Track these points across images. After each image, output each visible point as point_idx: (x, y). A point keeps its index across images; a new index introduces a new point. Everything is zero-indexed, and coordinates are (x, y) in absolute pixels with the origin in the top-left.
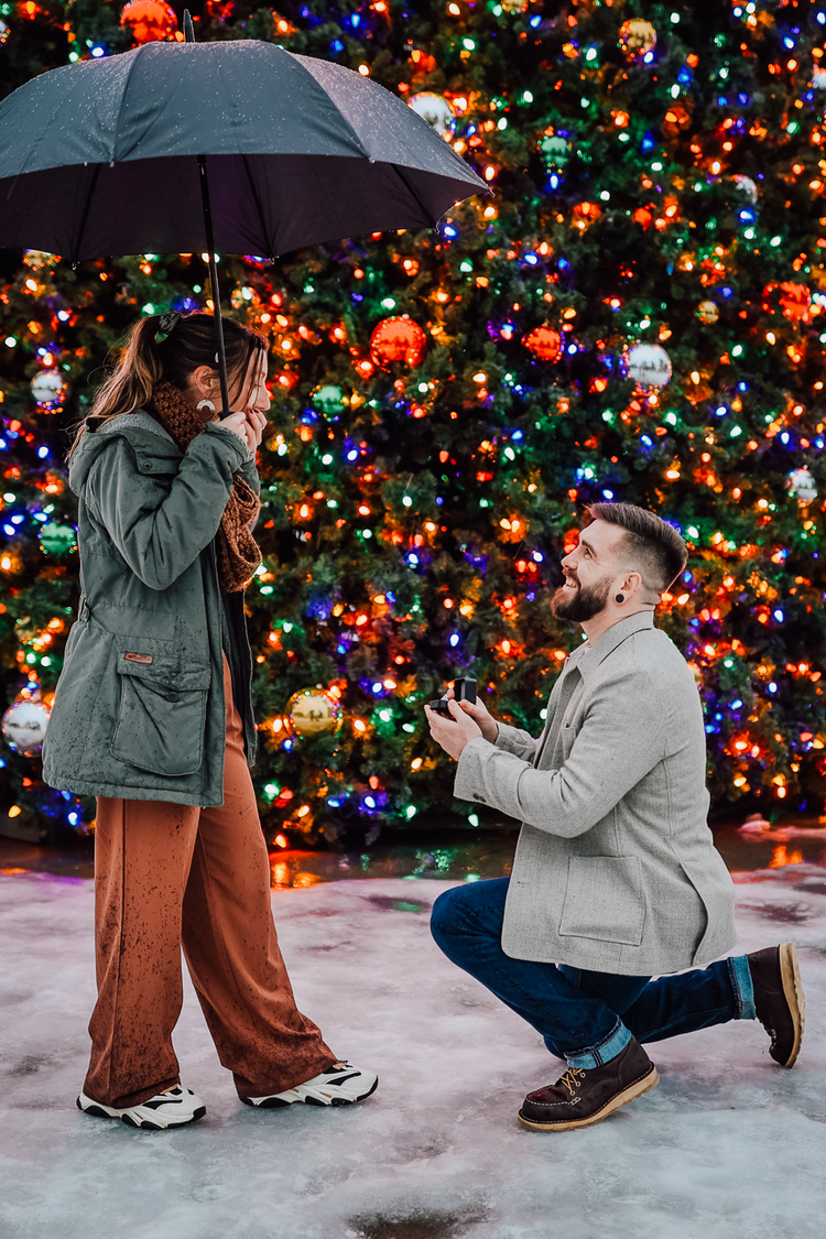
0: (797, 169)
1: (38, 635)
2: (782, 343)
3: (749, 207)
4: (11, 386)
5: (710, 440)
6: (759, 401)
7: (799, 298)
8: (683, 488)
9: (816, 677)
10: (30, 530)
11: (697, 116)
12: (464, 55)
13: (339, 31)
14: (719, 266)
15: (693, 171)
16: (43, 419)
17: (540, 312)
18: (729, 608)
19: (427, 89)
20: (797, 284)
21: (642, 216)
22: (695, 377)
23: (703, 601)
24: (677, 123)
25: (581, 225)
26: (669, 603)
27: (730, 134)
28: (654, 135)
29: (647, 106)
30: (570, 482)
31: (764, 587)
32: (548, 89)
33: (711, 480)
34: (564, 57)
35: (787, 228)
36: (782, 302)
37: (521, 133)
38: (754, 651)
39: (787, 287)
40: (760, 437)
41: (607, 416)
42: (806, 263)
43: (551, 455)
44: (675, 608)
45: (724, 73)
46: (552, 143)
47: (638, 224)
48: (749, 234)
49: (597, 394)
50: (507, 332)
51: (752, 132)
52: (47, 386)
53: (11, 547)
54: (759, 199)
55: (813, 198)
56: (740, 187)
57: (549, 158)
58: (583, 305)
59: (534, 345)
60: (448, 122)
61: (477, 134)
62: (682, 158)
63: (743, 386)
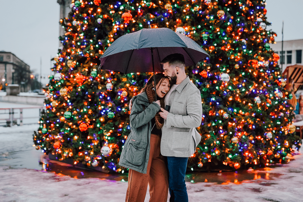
0: (254, 37)
1: (108, 133)
2: (252, 72)
3: (245, 45)
4: (103, 86)
5: (238, 92)
6: (248, 84)
7: (256, 63)
8: (233, 102)
9: (262, 139)
10: (106, 113)
11: (233, 28)
12: (187, 19)
13: (163, 16)
14: (239, 57)
15: (233, 39)
16: (108, 92)
17: (203, 68)
18: (243, 126)
19: (180, 26)
20: (255, 60)
21: (223, 48)
22: (235, 79)
23: (238, 124)
24: (229, 30)
25: (211, 51)
27: (240, 31)
28: (225, 32)
29: (223, 27)
30: (210, 101)
31: (250, 121)
32: (203, 25)
33: (239, 100)
34: (206, 18)
35: (253, 49)
36: (252, 64)
37: (198, 33)
38: (249, 134)
39: (253, 61)
40: (249, 91)
41: (217, 88)
42: (257, 56)
43: (206, 96)
44: (232, 126)
45: (239, 20)
46: (204, 35)
47: (222, 50)
48: (245, 51)
49: (215, 84)
50: (196, 72)
51: (245, 31)
52: (109, 86)
53: (103, 116)
54: (247, 44)
55: (258, 43)
56: (242, 42)
57: (204, 38)
58: (211, 66)
59: (202, 74)
60: (184, 32)
61: (190, 34)
62: (231, 36)
63: (245, 81)
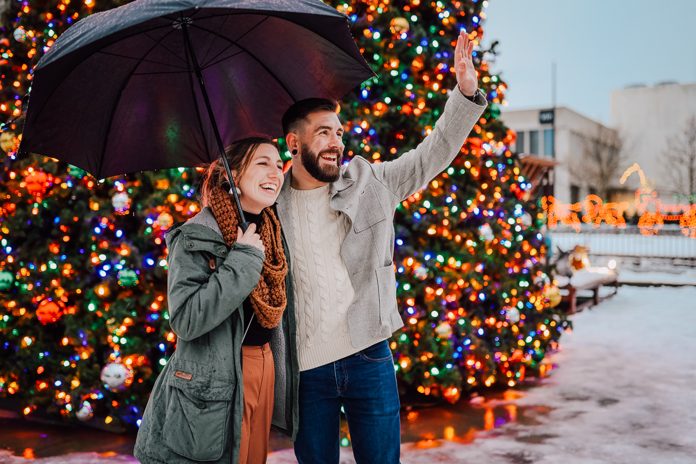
1: (119, 328)
4: (102, 201)
5: (446, 213)
6: (463, 195)
7: (478, 146)
8: (437, 238)
10: (113, 273)
11: (427, 63)
15: (426, 88)
16: (118, 217)
18: (460, 295)
20: (478, 139)
21: (406, 109)
22: (436, 184)
23: (448, 292)
24: (418, 67)
25: (378, 114)
26: (432, 295)
28: (408, 72)
29: (406, 58)
33: (446, 233)
34: (365, 36)
38: (470, 314)
39: (473, 141)
40: (466, 211)
44: (436, 296)
45: (436, 44)
47: (405, 112)
52: (121, 201)
53: (103, 282)
62: (420, 82)
63: (454, 188)
